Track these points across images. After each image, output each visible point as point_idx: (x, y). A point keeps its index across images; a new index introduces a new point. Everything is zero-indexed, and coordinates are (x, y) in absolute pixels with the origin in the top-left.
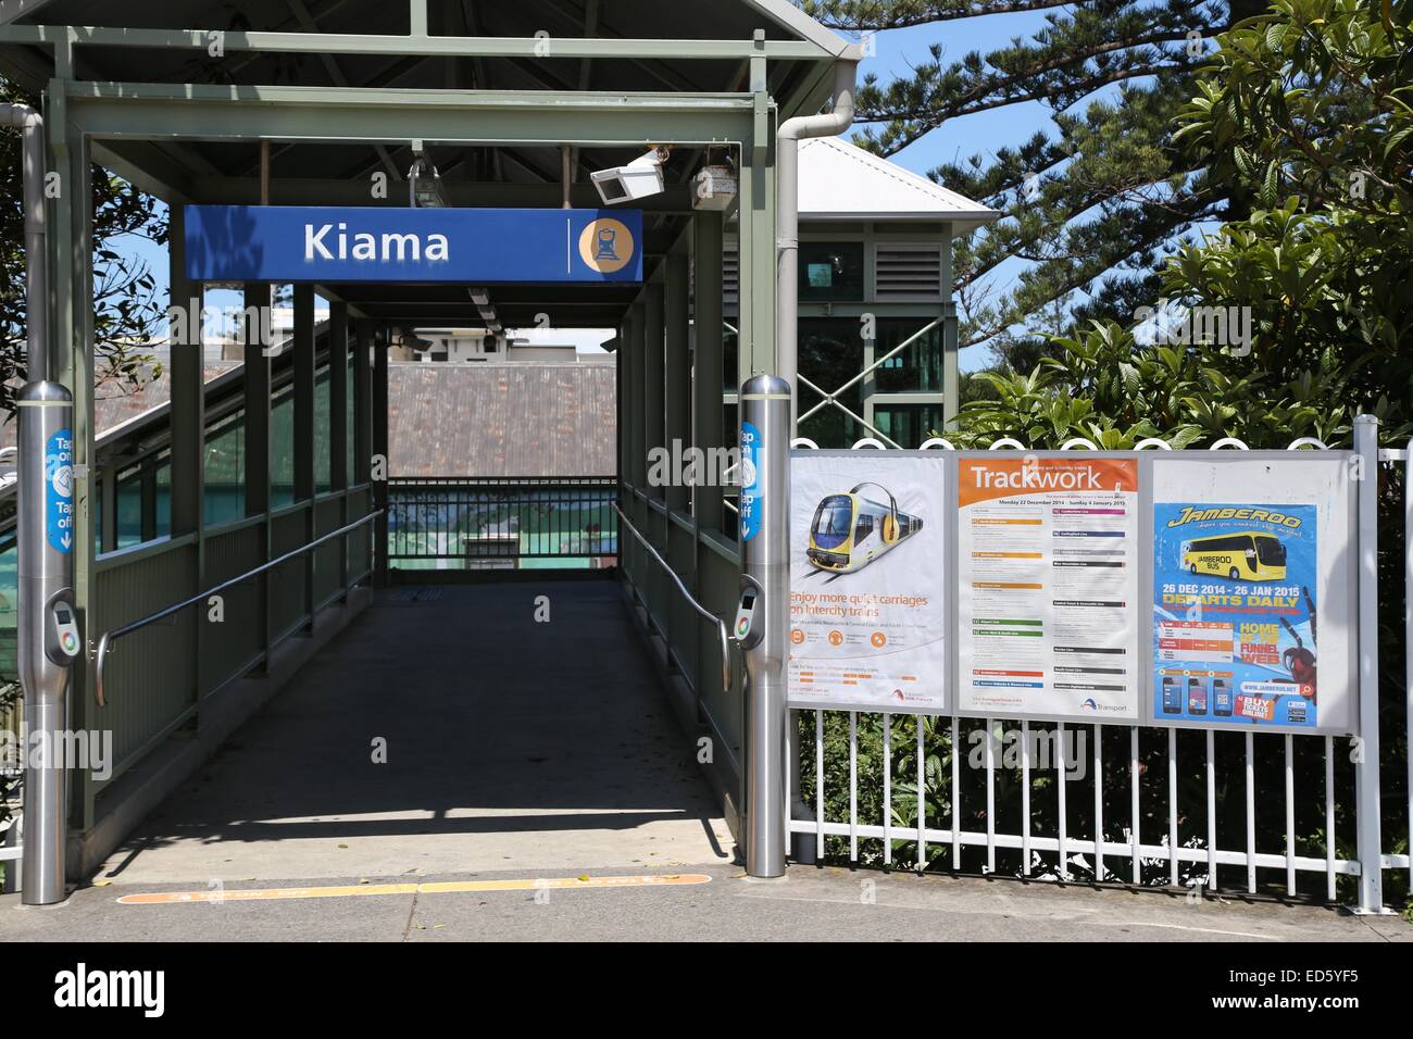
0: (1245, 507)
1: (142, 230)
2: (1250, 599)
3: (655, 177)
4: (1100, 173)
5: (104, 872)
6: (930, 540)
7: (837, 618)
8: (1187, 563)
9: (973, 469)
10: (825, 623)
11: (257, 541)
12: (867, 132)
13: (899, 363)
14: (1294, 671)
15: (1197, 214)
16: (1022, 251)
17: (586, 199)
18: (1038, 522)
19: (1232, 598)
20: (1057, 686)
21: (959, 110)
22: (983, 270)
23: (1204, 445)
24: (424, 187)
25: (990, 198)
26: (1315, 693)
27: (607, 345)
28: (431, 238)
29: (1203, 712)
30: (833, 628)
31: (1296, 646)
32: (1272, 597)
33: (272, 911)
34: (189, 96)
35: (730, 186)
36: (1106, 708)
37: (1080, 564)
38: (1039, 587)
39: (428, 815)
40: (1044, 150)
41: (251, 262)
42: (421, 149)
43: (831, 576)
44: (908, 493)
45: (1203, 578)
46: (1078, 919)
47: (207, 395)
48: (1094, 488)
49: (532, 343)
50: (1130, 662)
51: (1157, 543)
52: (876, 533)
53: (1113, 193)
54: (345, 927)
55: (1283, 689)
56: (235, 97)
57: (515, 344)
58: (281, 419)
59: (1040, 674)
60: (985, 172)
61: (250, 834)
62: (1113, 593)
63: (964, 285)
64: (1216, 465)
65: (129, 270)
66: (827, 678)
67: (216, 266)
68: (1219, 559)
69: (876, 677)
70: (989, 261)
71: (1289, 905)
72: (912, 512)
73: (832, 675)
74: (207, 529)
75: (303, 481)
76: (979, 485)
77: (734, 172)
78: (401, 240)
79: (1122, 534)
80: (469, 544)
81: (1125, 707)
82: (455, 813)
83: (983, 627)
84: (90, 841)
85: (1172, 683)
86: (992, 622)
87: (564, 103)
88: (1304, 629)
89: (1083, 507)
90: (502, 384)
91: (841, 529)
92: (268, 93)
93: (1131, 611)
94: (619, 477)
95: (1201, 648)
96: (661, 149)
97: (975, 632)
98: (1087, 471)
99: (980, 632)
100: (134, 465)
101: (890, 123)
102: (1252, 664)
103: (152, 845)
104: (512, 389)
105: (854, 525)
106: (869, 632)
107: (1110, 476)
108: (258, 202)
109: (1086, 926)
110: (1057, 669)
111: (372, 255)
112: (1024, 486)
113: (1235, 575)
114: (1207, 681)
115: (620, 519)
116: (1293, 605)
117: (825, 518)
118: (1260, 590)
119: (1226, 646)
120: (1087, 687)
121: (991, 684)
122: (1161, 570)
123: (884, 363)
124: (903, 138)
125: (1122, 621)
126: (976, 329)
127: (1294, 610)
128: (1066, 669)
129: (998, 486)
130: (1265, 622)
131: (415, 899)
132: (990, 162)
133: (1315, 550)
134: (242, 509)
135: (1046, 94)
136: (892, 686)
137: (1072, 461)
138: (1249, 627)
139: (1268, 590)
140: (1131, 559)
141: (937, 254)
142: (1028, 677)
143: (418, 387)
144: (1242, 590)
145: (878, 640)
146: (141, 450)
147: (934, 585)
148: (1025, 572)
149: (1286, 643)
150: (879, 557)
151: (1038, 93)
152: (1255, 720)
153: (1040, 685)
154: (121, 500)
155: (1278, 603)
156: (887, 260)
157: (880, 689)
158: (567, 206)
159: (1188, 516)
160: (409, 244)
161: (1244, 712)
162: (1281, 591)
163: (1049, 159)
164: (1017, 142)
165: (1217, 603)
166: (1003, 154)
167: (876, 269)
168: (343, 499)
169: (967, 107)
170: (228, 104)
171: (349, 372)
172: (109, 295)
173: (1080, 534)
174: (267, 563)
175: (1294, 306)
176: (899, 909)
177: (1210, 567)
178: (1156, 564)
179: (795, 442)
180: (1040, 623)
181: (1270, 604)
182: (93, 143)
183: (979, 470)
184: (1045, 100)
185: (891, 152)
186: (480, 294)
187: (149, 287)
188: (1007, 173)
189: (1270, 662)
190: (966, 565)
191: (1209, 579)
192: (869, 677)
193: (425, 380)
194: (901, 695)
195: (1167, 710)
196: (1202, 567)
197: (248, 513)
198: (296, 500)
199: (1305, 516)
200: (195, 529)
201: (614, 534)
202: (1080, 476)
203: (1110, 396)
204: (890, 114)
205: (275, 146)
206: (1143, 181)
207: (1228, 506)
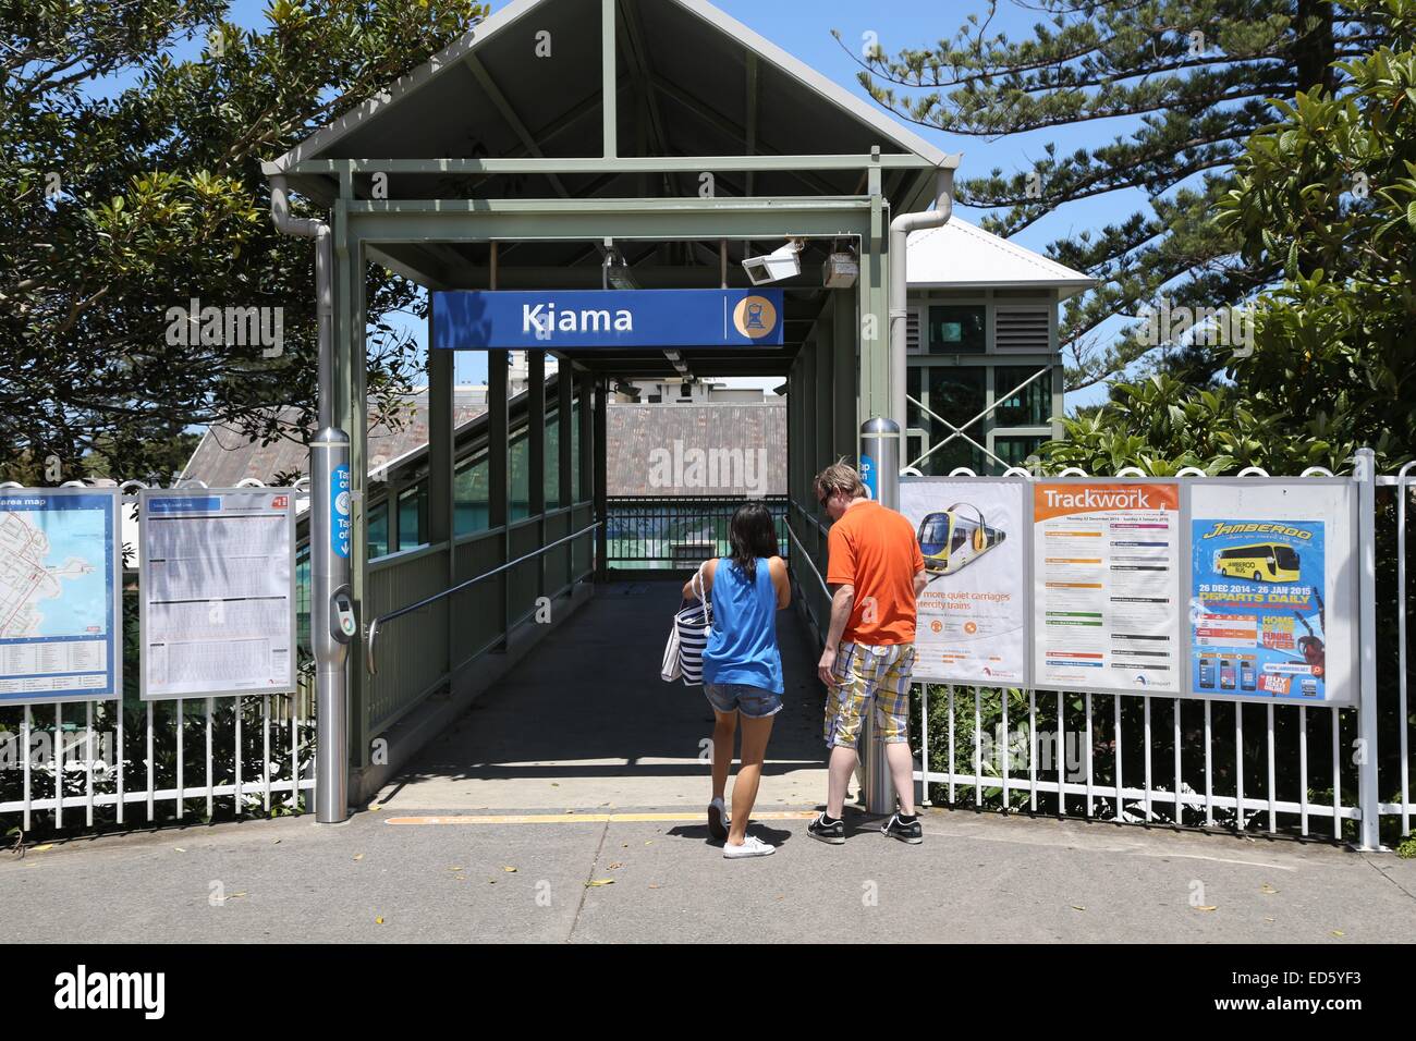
0: (1266, 523)
1: (408, 308)
2: (1270, 597)
3: (793, 263)
4: (1189, 247)
5: (377, 800)
6: (1012, 548)
7: (938, 610)
8: (1219, 567)
9: (1046, 492)
10: (928, 614)
11: (498, 547)
12: (993, 216)
13: (1017, 403)
14: (1307, 654)
15: (1271, 278)
16: (1124, 310)
17: (739, 281)
18: (1099, 535)
19: (1256, 596)
20: (1114, 665)
21: (1071, 196)
22: (1090, 326)
23: (1233, 472)
24: (615, 273)
25: (1098, 266)
26: (1323, 673)
27: (779, 391)
28: (619, 313)
29: (1232, 687)
30: (935, 618)
31: (1308, 634)
32: (1288, 595)
33: (498, 833)
34: (438, 209)
35: (852, 269)
36: (1154, 683)
37: (1132, 568)
38: (1099, 586)
39: (623, 762)
40: (1142, 226)
41: (483, 334)
42: (611, 244)
43: (932, 577)
44: (995, 510)
45: (1232, 580)
46: (1129, 851)
47: (456, 438)
48: (1143, 507)
49: (729, 387)
50: (1172, 647)
51: (1194, 551)
52: (968, 544)
53: (1199, 263)
54: (552, 846)
55: (1297, 669)
56: (471, 208)
57: (715, 388)
58: (517, 456)
59: (1100, 656)
60: (1093, 245)
61: (487, 774)
62: (1158, 591)
63: (1074, 338)
64: (1244, 489)
65: (399, 339)
66: (930, 658)
67: (457, 337)
68: (1244, 564)
69: (969, 658)
70: (1096, 318)
71: (1303, 843)
72: (997, 527)
73: (933, 656)
74: (457, 538)
75: (536, 501)
76: (1050, 505)
77: (855, 258)
78: (596, 316)
79: (1166, 545)
80: (678, 548)
81: (1168, 683)
82: (643, 761)
83: (1054, 618)
84: (365, 776)
85: (1207, 664)
86: (1061, 614)
87: (722, 207)
88: (1314, 621)
89: (1134, 522)
90: (702, 420)
91: (941, 539)
92: (496, 205)
93: (1173, 606)
94: (788, 496)
95: (1231, 636)
96: (798, 240)
97: (1048, 622)
98: (1137, 494)
99: (1052, 622)
100: (412, 487)
101: (1013, 208)
102: (1272, 649)
103: (413, 780)
104: (709, 425)
105: (950, 537)
106: (963, 621)
107: (1156, 498)
108: (488, 288)
109: (1135, 857)
110: (1114, 652)
111: (573, 327)
112: (1087, 505)
113: (1258, 577)
114: (1236, 663)
115: (789, 534)
116: (1305, 602)
117: (928, 531)
118: (1278, 590)
119: (1251, 634)
120: (1138, 666)
121: (1061, 663)
122: (1197, 575)
123: (1003, 403)
124: (1024, 220)
125: (1167, 614)
126: (1085, 375)
127: (1305, 606)
128: (1121, 652)
129: (1065, 505)
130: (1282, 615)
131: (607, 826)
132: (1097, 237)
133: (1323, 557)
134: (486, 522)
135: (1143, 182)
136: (981, 665)
137: (1126, 486)
138: (1269, 620)
139: (1285, 590)
140: (1173, 564)
141: (1046, 314)
142: (1091, 659)
143: (635, 423)
144: (1264, 589)
145: (970, 628)
146: (418, 475)
147: (1015, 585)
148: (1088, 574)
149: (1300, 632)
150: (971, 562)
151: (1136, 181)
152: (1274, 694)
153: (1101, 665)
154: (402, 514)
155: (1294, 600)
156: (1005, 319)
157: (972, 667)
158: (724, 287)
159: (1219, 530)
160: (602, 319)
161: (1266, 688)
162: (1296, 591)
163: (1147, 234)
164: (1119, 221)
165: (1243, 599)
166: (1108, 231)
167: (996, 327)
168: (569, 514)
169: (1077, 193)
170: (466, 214)
171: (574, 416)
172: (385, 358)
173: (1132, 544)
174: (505, 563)
175: (1313, 358)
176: (984, 841)
177: (1237, 570)
178: (1194, 568)
179: (903, 471)
180: (1100, 615)
181: (1287, 601)
182: (367, 246)
183: (1050, 493)
184: (1142, 186)
185: (1015, 231)
186: (673, 352)
187: (414, 349)
188: (1113, 245)
189: (1286, 647)
190: (1040, 568)
191: (1236, 580)
192: (963, 657)
193: (641, 418)
194: (989, 672)
195: (1203, 685)
196: (1231, 571)
197: (491, 526)
198: (531, 515)
199: (1316, 530)
200: (448, 538)
201: (785, 541)
202: (1132, 497)
203: (1162, 433)
204: (1014, 200)
205: (502, 245)
206: (1224, 252)
207: (1253, 522)
